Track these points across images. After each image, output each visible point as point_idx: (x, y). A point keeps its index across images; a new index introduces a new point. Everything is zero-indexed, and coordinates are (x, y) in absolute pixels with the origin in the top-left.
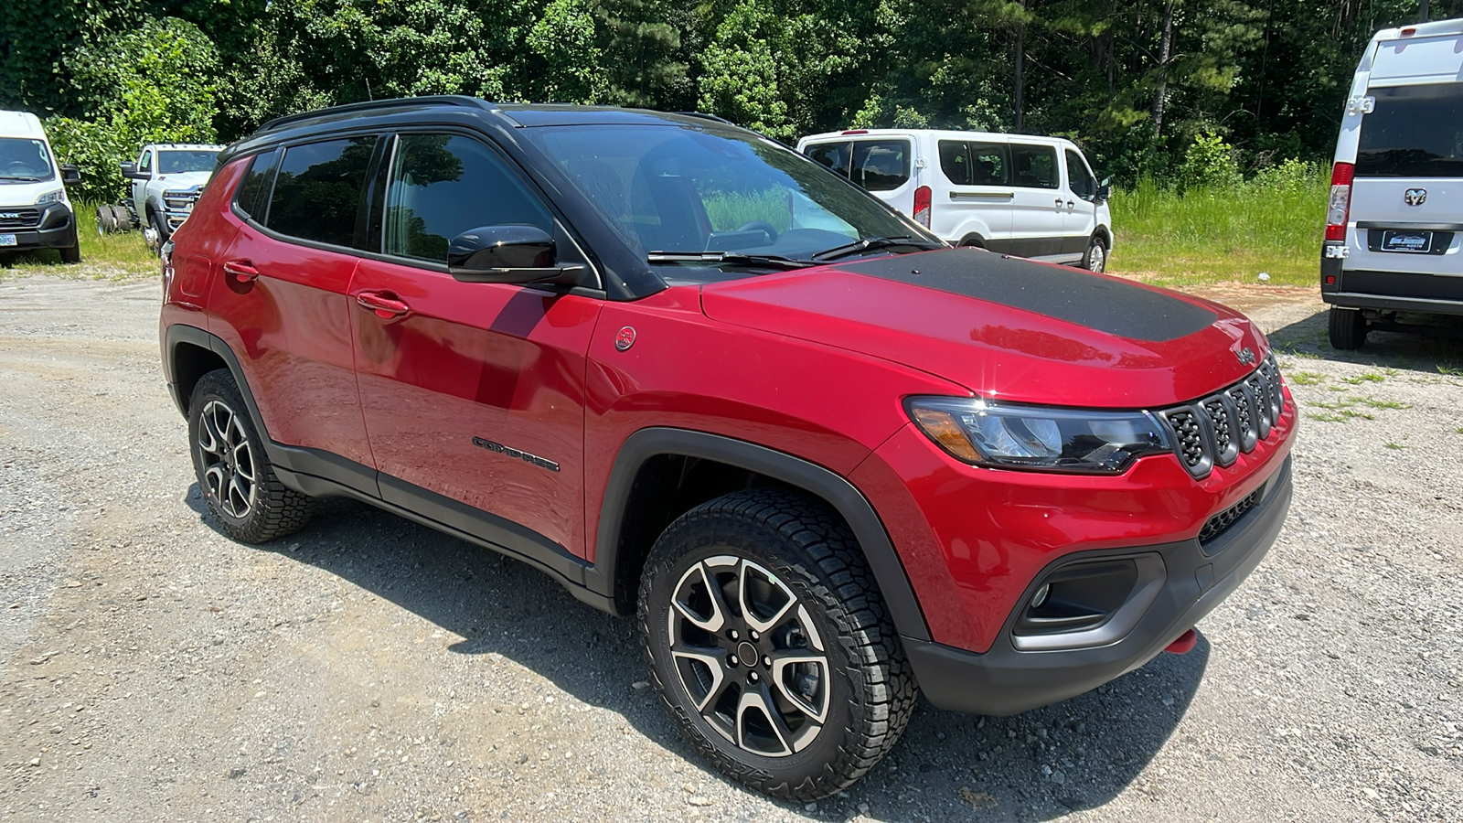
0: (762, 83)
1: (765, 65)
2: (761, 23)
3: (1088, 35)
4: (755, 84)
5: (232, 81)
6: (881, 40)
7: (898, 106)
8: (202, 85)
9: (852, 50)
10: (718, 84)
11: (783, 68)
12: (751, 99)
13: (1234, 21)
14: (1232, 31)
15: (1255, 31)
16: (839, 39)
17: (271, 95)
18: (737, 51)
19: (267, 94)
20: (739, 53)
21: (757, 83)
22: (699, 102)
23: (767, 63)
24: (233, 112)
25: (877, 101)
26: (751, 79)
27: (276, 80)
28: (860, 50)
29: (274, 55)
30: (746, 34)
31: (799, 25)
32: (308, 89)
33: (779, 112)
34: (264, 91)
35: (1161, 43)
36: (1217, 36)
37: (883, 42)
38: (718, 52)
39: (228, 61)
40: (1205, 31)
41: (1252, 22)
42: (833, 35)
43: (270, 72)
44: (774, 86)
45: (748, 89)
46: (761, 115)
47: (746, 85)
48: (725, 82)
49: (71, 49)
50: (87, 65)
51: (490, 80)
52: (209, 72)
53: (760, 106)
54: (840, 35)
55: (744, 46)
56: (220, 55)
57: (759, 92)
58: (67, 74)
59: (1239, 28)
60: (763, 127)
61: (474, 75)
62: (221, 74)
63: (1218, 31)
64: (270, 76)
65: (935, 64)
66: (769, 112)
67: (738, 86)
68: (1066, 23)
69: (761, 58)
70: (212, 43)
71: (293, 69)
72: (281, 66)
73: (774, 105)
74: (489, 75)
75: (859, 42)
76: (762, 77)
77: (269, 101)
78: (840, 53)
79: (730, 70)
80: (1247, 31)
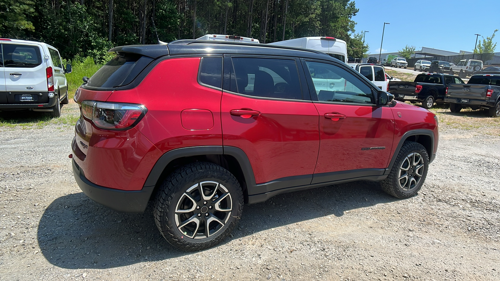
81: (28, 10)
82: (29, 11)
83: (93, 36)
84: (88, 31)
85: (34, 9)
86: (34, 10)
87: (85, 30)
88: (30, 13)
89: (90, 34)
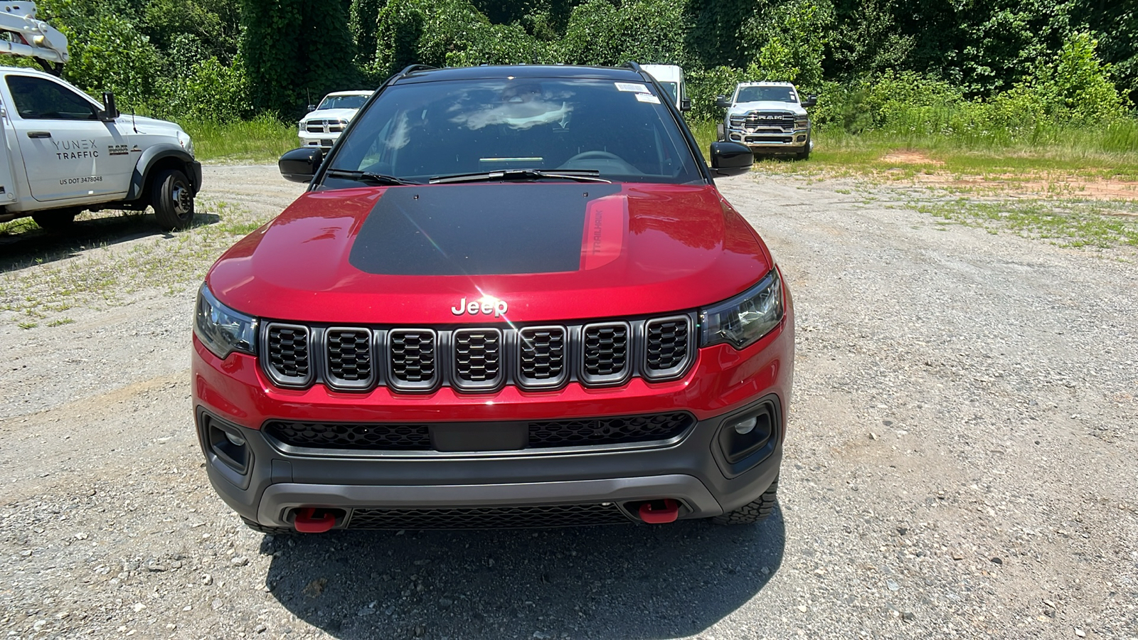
5: (841, 33)
8: (819, 39)
17: (867, 42)
19: (864, 41)
24: (838, 56)
27: (873, 30)
29: (875, 11)
32: (896, 34)
34: (862, 39)
39: (841, 19)
43: (869, 25)
49: (746, 19)
50: (752, 30)
51: (1058, 15)
52: (826, 28)
56: (836, 14)
58: (742, 37)
61: (1044, 12)
62: (834, 28)
64: (869, 27)
70: (833, 6)
71: (886, 20)
72: (879, 19)
74: (1058, 10)
77: (864, 46)
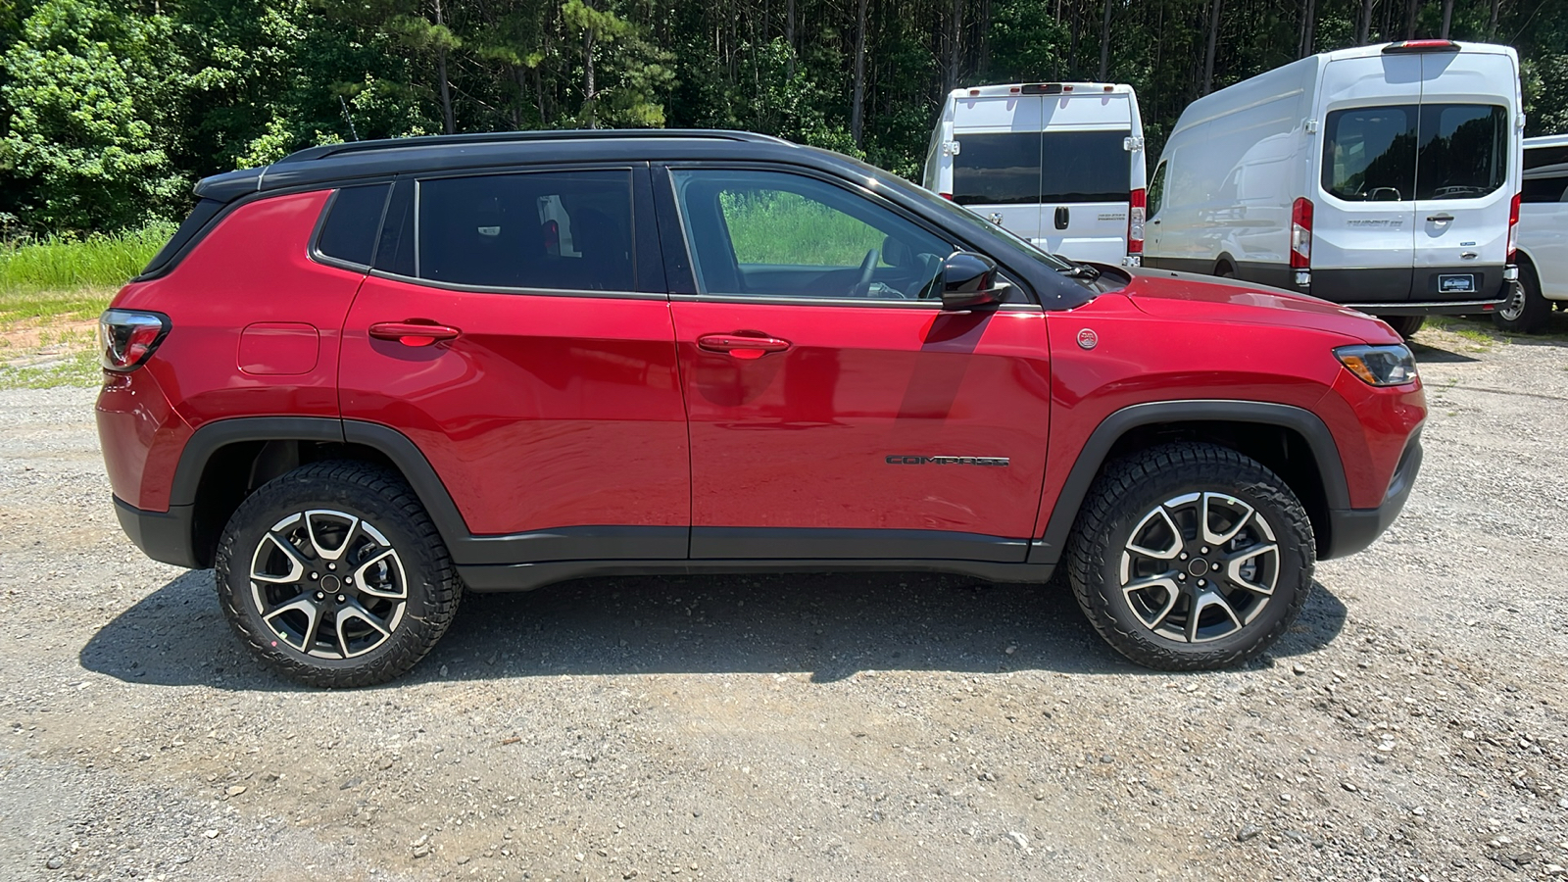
0: (109, 97)
1: (110, 75)
2: (94, 21)
3: (524, 66)
4: (99, 97)
6: (270, 54)
7: (317, 132)
9: (236, 63)
10: (42, 95)
11: (137, 80)
12: (97, 117)
13: (648, 62)
14: (650, 70)
15: (669, 72)
16: (215, 48)
18: (62, 54)
20: (68, 57)
21: (103, 97)
22: (14, 118)
23: (113, 71)
25: (282, 124)
26: (91, 91)
28: (246, 64)
30: (74, 34)
31: (151, 28)
33: (141, 134)
35: (585, 78)
36: (637, 74)
37: (272, 57)
38: (32, 55)
40: (624, 69)
41: (666, 63)
42: (204, 44)
44: (128, 101)
45: (89, 103)
46: (115, 138)
47: (86, 98)
48: (52, 94)
53: (113, 126)
54: (215, 44)
55: (73, 47)
57: (107, 109)
59: (656, 68)
60: (123, 153)
63: (637, 70)
65: (355, 87)
66: (127, 135)
67: (74, 100)
68: (499, 52)
69: (98, 65)
73: (131, 126)
75: (243, 53)
76: (108, 89)
78: (220, 65)
79: (56, 78)
80: (663, 71)
81: (660, 75)
82: (662, 78)
83: (812, 124)
84: (801, 113)
85: (675, 70)
86: (674, 74)
87: (791, 109)
88: (663, 82)
89: (803, 120)
